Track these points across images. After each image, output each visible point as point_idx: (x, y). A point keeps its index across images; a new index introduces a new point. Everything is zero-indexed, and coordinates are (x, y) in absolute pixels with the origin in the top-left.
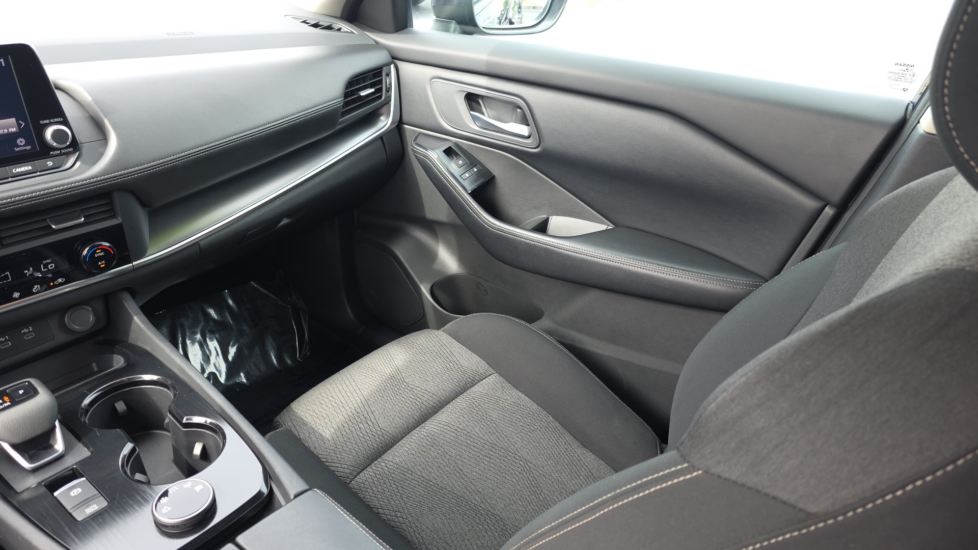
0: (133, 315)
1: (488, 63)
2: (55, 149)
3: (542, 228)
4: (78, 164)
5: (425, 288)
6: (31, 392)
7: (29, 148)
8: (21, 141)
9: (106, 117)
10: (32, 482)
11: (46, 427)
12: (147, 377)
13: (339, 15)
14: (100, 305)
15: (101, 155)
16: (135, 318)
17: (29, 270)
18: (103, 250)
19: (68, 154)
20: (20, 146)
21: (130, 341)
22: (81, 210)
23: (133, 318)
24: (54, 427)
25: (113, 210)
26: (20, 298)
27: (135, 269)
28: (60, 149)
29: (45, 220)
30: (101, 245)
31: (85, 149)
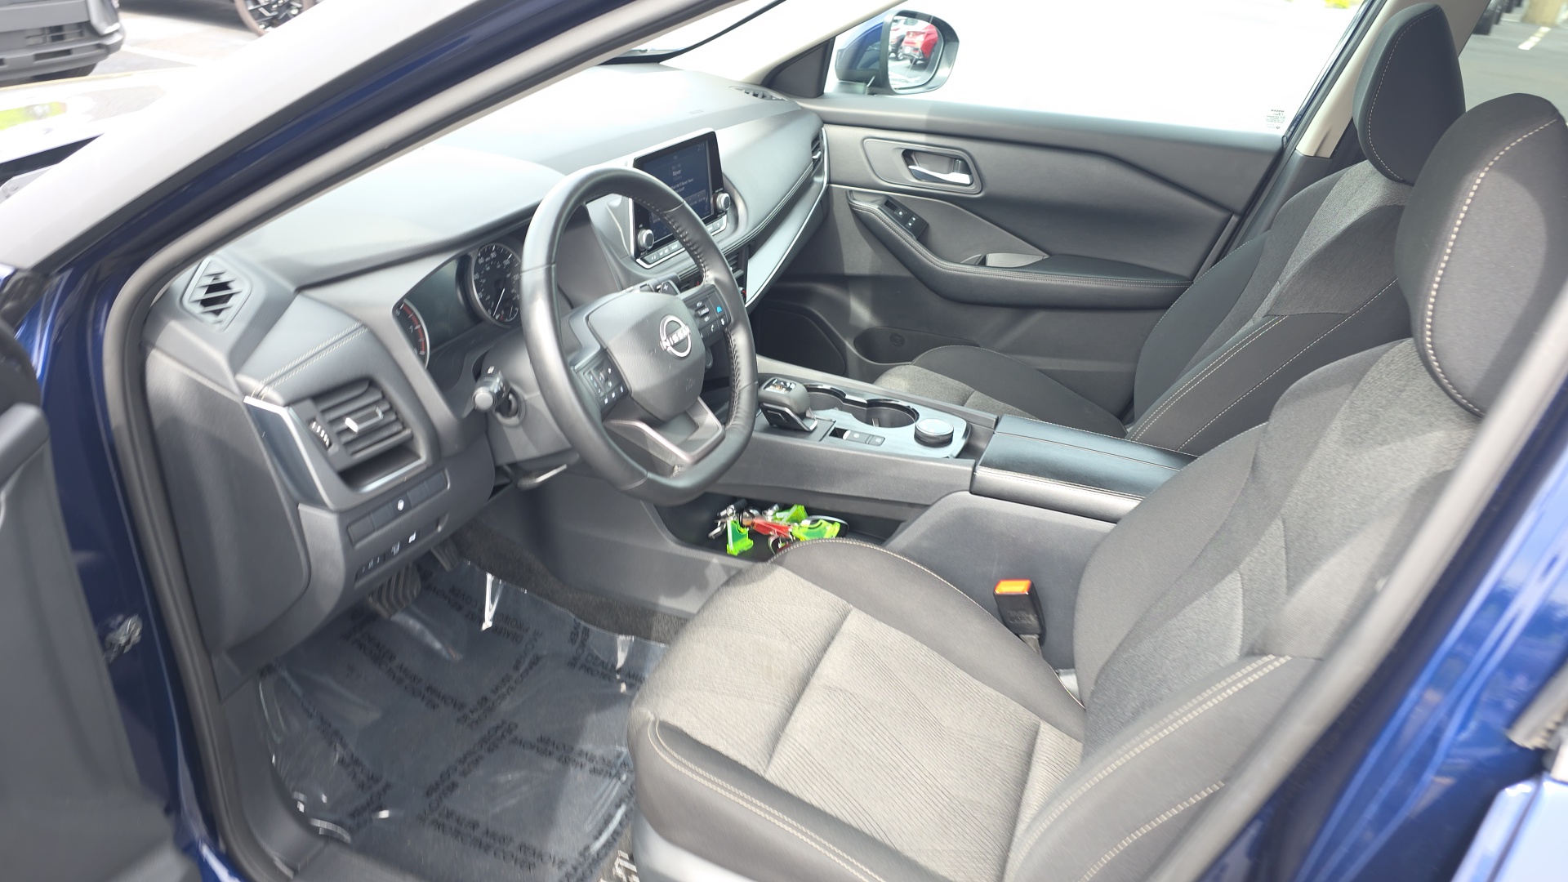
1: (928, 122)
2: (719, 213)
3: (983, 262)
5: (850, 343)
13: (759, 83)
15: (736, 217)
28: (722, 213)
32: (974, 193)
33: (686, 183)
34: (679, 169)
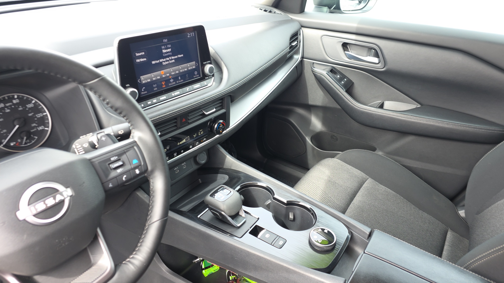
0: (226, 155)
1: (357, 28)
2: (208, 76)
3: (381, 106)
4: (214, 82)
5: (308, 139)
7: (199, 76)
8: (196, 73)
9: (222, 60)
16: (228, 156)
17: (195, 135)
18: (222, 124)
19: (211, 79)
20: (196, 75)
21: (225, 167)
22: (213, 105)
23: (226, 156)
25: (223, 105)
26: (192, 148)
27: (226, 133)
29: (202, 111)
32: (380, 67)
33: (176, 57)
34: (169, 48)
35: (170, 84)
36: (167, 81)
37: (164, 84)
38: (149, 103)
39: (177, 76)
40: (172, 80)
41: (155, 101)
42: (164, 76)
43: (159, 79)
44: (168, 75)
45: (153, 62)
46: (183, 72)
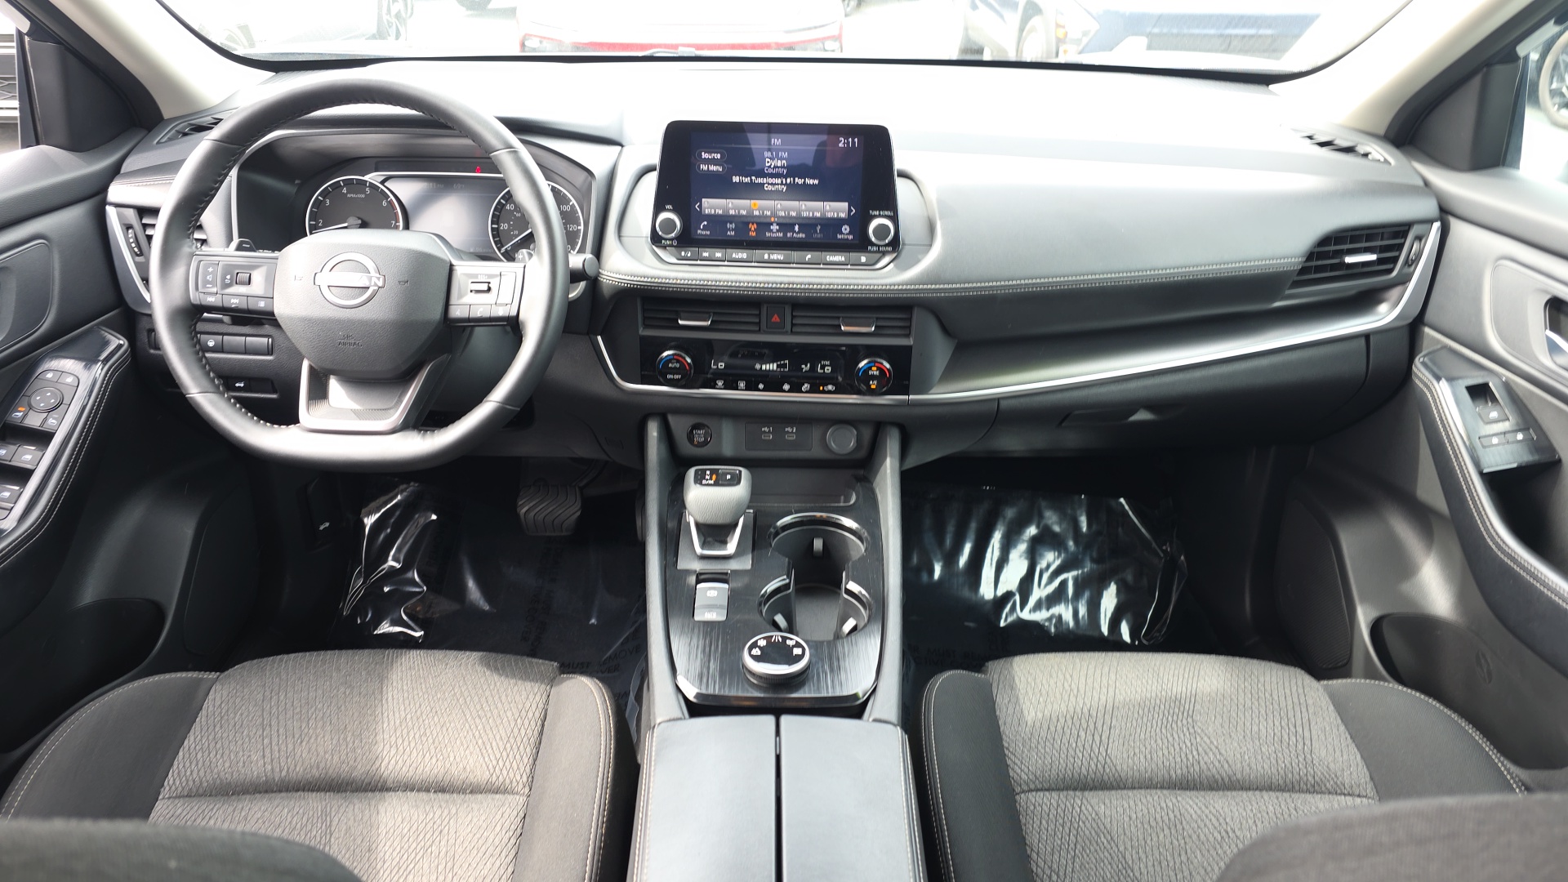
0: (889, 454)
2: (873, 244)
4: (892, 265)
6: (736, 480)
7: (851, 237)
8: (846, 229)
9: (940, 219)
10: (697, 566)
11: (727, 520)
12: (847, 522)
13: (1379, 132)
14: (867, 433)
15: (918, 261)
16: (888, 460)
17: (806, 366)
18: (878, 369)
19: (884, 254)
20: (843, 234)
21: (874, 485)
23: (888, 457)
24: (736, 525)
25: (909, 327)
26: (789, 391)
27: (908, 404)
28: (879, 246)
29: (839, 318)
30: (882, 364)
31: (906, 252)
33: (798, 181)
34: (781, 159)
35: (768, 234)
36: (764, 225)
37: (753, 229)
38: (706, 254)
39: (791, 221)
40: (775, 227)
41: (718, 255)
42: (756, 213)
43: (743, 216)
44: (769, 213)
45: (736, 179)
46: (808, 218)
